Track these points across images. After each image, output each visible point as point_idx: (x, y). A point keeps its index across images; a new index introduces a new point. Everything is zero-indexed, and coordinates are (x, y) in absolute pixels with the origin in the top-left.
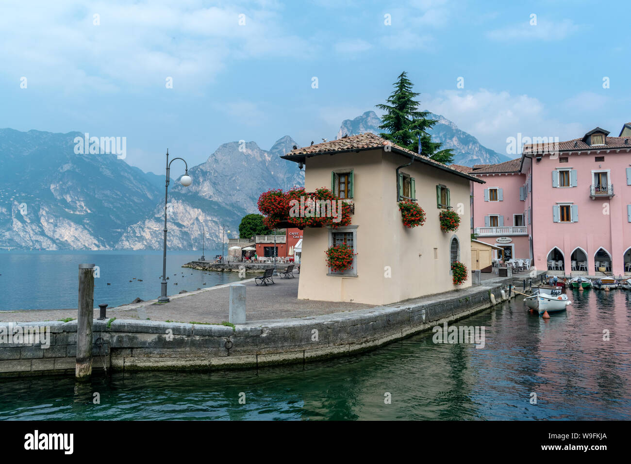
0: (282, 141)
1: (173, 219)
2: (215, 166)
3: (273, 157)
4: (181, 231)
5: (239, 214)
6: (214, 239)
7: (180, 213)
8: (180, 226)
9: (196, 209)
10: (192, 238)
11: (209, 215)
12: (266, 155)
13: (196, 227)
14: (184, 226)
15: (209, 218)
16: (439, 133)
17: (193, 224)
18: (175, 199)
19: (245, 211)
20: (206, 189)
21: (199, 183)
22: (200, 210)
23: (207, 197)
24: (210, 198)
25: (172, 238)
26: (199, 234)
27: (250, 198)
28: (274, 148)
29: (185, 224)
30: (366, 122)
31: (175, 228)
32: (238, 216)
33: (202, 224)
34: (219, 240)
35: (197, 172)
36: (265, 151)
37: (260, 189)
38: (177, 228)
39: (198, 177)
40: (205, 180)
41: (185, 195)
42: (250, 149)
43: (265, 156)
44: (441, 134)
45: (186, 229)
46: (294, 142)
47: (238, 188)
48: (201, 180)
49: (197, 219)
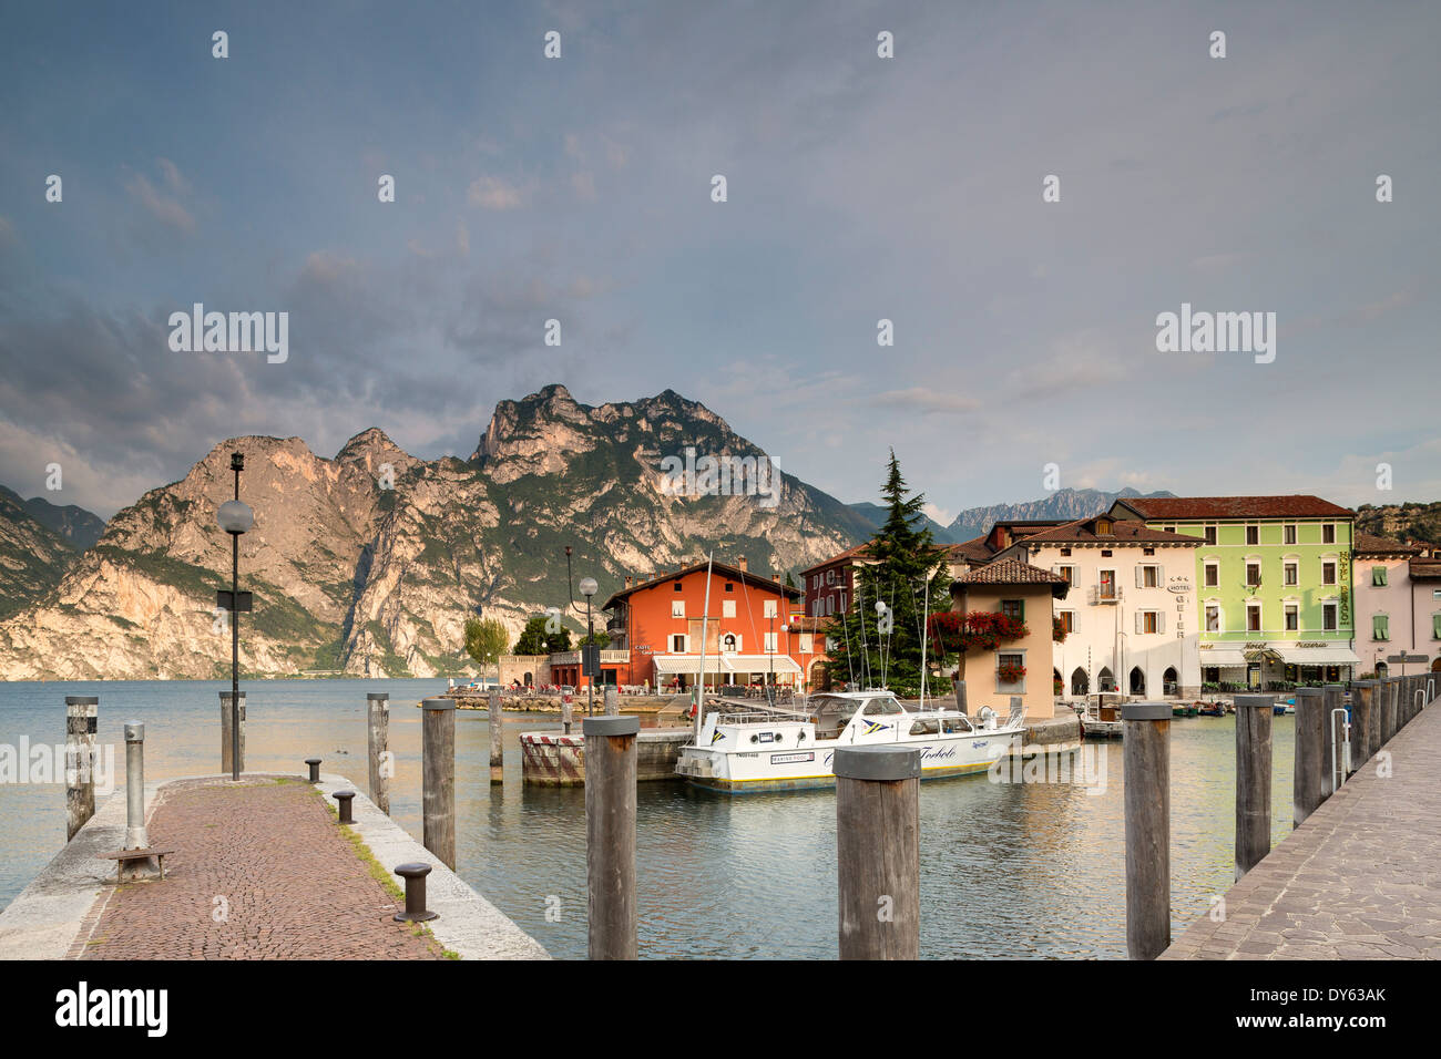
0: (365, 438)
1: (107, 609)
2: (206, 489)
3: (342, 472)
4: (127, 635)
5: (267, 598)
6: (210, 653)
7: (123, 596)
8: (123, 623)
9: (163, 587)
10: (156, 651)
11: (193, 599)
12: (327, 467)
13: (164, 627)
14: (134, 624)
15: (195, 606)
16: (695, 440)
17: (158, 619)
18: (111, 564)
19: (281, 591)
20: (185, 541)
21: (168, 527)
22: (172, 588)
23: (190, 560)
24: (197, 561)
25: (105, 651)
26: (173, 644)
27: (293, 562)
28: (344, 453)
29: (137, 619)
30: (548, 408)
31: (114, 628)
32: (265, 602)
33: (181, 621)
34: (222, 656)
35: (162, 502)
36: (325, 460)
37: (314, 543)
38: (120, 630)
39: (166, 514)
40: (184, 521)
41: (134, 554)
42: (291, 453)
43: (324, 471)
44: (699, 441)
45: (139, 633)
46: (390, 442)
47: (262, 540)
48: (174, 522)
49: (167, 609)
